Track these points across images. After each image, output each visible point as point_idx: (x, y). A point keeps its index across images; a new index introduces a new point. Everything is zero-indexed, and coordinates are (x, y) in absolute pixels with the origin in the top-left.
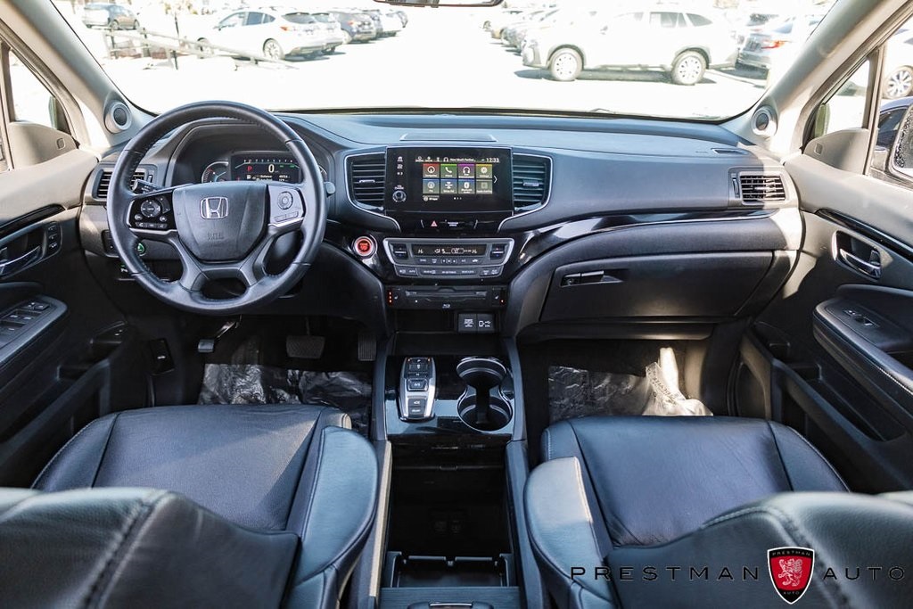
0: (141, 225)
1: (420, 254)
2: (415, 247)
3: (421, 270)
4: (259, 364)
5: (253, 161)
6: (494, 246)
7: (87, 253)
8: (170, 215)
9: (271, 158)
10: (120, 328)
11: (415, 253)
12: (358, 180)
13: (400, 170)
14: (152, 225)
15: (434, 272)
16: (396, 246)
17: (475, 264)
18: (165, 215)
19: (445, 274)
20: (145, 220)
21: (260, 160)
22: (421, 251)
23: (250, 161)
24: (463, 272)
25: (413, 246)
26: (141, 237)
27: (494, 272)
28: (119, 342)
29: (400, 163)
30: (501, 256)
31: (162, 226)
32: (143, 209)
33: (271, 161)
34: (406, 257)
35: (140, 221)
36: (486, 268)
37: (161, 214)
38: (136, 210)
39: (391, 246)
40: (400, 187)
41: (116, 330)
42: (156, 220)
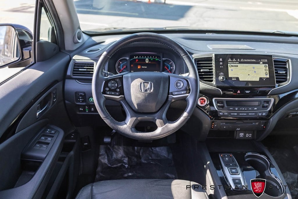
0: (108, 93)
5: (139, 57)
6: (264, 102)
9: (147, 55)
13: (221, 65)
14: (113, 93)
15: (236, 114)
17: (255, 110)
19: (240, 115)
20: (110, 90)
21: (141, 57)
23: (137, 57)
24: (249, 114)
25: (226, 101)
27: (264, 114)
29: (221, 62)
30: (267, 107)
32: (109, 85)
33: (147, 57)
36: (260, 112)
37: (117, 88)
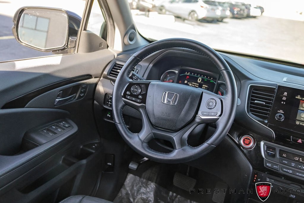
1: (284, 157)
2: (281, 152)
3: (282, 168)
4: (156, 183)
7: (95, 102)
8: (145, 96)
10: (96, 143)
11: (281, 155)
12: (255, 100)
16: (268, 148)
18: (142, 95)
22: (284, 155)
26: (126, 104)
28: (94, 151)
31: (138, 101)
34: (274, 156)
35: (129, 95)
38: (128, 89)
39: (265, 147)
40: (281, 111)
41: (94, 144)
42: (136, 96)
